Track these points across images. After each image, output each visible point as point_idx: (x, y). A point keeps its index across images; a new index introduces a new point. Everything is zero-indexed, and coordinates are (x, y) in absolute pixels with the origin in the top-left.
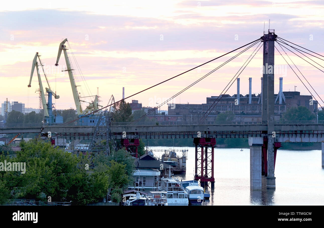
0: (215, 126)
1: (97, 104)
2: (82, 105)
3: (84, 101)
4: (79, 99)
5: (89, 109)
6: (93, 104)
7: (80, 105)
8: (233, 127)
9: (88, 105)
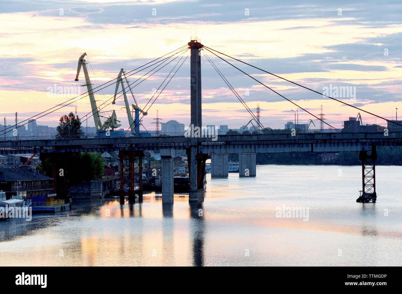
0: (137, 139)
1: (114, 120)
2: (101, 120)
3: (102, 117)
4: (98, 114)
5: (106, 124)
6: (110, 119)
7: (99, 121)
8: (156, 139)
9: (106, 120)
